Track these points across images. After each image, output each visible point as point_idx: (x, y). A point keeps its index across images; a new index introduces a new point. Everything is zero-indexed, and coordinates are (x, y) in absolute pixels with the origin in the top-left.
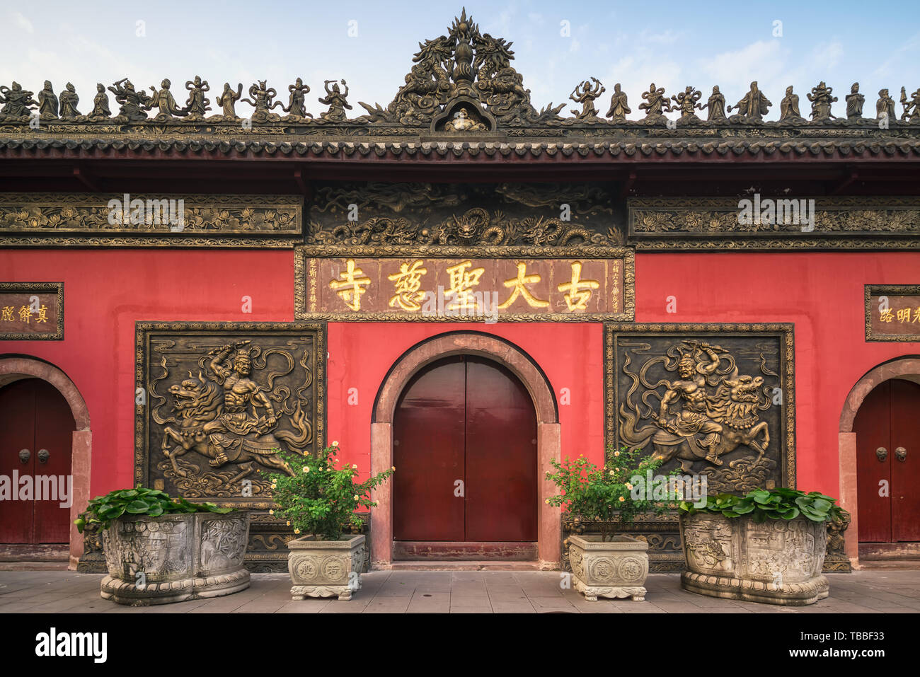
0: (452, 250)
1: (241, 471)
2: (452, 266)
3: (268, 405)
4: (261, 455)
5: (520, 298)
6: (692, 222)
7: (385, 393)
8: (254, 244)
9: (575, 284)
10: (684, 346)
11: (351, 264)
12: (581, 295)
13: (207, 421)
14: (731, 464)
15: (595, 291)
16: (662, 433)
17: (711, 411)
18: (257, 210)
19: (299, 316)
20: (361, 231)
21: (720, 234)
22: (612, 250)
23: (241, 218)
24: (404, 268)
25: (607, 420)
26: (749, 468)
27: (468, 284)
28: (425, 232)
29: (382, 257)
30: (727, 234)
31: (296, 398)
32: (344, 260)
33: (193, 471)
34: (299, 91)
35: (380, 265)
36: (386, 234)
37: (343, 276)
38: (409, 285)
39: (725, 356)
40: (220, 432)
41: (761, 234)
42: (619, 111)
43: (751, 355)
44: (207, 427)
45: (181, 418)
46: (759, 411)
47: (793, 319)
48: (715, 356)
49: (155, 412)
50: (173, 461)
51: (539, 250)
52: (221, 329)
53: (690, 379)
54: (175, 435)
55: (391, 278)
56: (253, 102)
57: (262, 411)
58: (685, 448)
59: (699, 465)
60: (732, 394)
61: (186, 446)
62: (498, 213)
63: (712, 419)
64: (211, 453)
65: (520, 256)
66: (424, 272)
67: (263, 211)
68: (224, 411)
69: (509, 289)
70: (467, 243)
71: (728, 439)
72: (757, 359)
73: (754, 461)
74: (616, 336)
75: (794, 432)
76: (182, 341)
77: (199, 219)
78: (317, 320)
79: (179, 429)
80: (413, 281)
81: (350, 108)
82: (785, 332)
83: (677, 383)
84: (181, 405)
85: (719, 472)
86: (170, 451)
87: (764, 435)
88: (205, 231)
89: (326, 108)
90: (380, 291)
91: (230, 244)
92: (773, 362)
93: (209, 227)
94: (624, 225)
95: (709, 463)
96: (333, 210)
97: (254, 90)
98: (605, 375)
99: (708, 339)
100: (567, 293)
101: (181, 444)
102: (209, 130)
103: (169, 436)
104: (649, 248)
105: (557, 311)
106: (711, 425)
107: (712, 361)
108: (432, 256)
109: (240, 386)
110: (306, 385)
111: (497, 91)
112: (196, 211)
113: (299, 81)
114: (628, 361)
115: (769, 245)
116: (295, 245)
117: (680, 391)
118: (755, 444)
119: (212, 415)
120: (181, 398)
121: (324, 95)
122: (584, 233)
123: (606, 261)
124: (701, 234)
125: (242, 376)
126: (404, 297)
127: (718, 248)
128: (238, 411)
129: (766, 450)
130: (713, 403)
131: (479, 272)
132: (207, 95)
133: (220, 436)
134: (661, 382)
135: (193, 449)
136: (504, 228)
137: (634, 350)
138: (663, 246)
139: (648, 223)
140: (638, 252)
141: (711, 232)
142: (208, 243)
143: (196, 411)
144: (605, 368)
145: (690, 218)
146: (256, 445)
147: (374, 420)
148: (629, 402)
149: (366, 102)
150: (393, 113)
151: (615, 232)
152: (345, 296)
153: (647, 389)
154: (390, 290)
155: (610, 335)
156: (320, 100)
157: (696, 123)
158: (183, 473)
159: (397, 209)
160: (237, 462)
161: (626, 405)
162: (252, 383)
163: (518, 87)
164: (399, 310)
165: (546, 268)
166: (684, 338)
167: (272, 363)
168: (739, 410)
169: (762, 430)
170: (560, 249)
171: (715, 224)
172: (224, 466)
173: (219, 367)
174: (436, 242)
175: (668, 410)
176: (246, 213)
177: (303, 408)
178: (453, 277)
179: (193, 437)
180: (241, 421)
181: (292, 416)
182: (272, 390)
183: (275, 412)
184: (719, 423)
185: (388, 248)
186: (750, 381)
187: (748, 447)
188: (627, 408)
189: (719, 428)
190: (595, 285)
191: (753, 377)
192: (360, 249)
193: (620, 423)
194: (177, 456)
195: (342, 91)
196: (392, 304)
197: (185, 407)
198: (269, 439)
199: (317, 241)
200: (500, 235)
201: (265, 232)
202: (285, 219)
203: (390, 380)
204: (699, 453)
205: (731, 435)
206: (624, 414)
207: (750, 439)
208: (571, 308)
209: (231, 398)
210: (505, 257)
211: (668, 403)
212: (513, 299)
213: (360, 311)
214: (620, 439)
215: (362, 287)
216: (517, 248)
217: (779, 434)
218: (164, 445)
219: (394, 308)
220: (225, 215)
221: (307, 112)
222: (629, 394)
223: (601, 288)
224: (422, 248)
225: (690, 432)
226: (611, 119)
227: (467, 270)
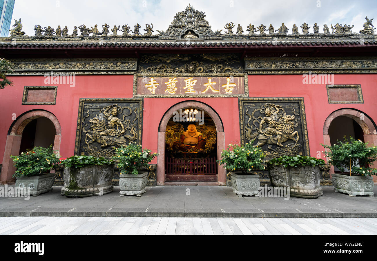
0: (186, 74)
1: (111, 149)
2: (186, 79)
3: (122, 126)
4: (119, 143)
5: (209, 89)
6: (266, 65)
7: (163, 121)
8: (121, 73)
9: (228, 85)
10: (267, 105)
11: (152, 79)
12: (230, 88)
13: (101, 132)
14: (286, 146)
15: (235, 87)
16: (261, 135)
17: (278, 127)
18: (122, 63)
19: (134, 96)
20: (156, 69)
21: (275, 69)
22: (240, 74)
23: (117, 65)
24: (170, 80)
25: (241, 131)
26: (292, 147)
27: (192, 85)
28: (177, 69)
29: (163, 77)
30: (278, 69)
31: (132, 123)
32: (150, 78)
33: (95, 149)
34: (138, 27)
35: (162, 79)
36: (164, 69)
37: (150, 83)
38: (172, 85)
39: (281, 108)
40: (105, 135)
41: (289, 69)
42: (240, 32)
43: (290, 108)
44: (101, 133)
45: (92, 130)
46: (294, 127)
47: (303, 96)
48: (277, 109)
49: (83, 129)
50: (88, 145)
51: (215, 74)
52: (108, 101)
53: (269, 116)
54: (90, 136)
55: (166, 83)
56: (123, 30)
57: (120, 128)
58: (269, 140)
59: (274, 146)
60: (284, 121)
61: (93, 140)
62: (202, 63)
63: (278, 130)
64: (102, 143)
65: (209, 76)
66: (177, 81)
67: (124, 63)
68: (107, 128)
69: (205, 87)
70: (191, 72)
71: (284, 137)
72: (292, 110)
73: (294, 145)
74: (243, 102)
75: (307, 135)
76: (94, 105)
77: (103, 66)
78: (140, 97)
79: (91, 134)
80: (173, 84)
81: (153, 32)
82: (300, 100)
83: (265, 118)
84: (93, 126)
85: (282, 149)
86: (88, 142)
87: (297, 136)
88: (105, 70)
89: (146, 32)
90: (162, 88)
91: (113, 73)
92: (297, 110)
93: (106, 68)
94: (243, 66)
95: (278, 146)
96: (147, 62)
97: (123, 27)
98: (240, 115)
99: (275, 103)
100: (225, 88)
101: (91, 139)
102: (108, 39)
103: (88, 137)
104: (252, 73)
105: (222, 94)
106: (278, 132)
107: (276, 110)
108: (179, 76)
109: (113, 119)
110: (136, 119)
111: (200, 26)
112: (103, 63)
113: (138, 24)
114: (247, 110)
115: (292, 72)
116: (134, 73)
117: (266, 120)
118: (294, 139)
119: (103, 129)
120: (93, 124)
121: (145, 28)
122: (230, 69)
123: (238, 78)
124: (269, 69)
125: (114, 116)
126: (170, 89)
127: (275, 73)
128: (112, 128)
129: (298, 141)
130: (278, 124)
131: (195, 81)
132: (108, 29)
133: (105, 137)
134: (259, 117)
135: (95, 141)
136: (203, 67)
137: (249, 107)
138: (257, 73)
139: (251, 66)
140: (249, 75)
141: (273, 68)
142: (106, 73)
143: (97, 128)
144: (239, 113)
145: (265, 64)
146: (117, 140)
147: (159, 131)
148: (248, 124)
149: (159, 30)
150: (167, 33)
151: (240, 68)
152: (150, 89)
153: (254, 120)
154: (166, 87)
155: (240, 102)
156: (144, 30)
157: (265, 35)
158: (91, 150)
159: (168, 62)
160: (110, 146)
161: (247, 125)
162: (117, 118)
163: (207, 25)
164: (168, 94)
165: (218, 80)
166: (266, 102)
167: (125, 112)
168: (287, 127)
169: (296, 134)
170: (222, 74)
171: (274, 66)
172: (106, 147)
173: (106, 113)
174: (181, 72)
175: (262, 127)
176: (119, 64)
177: (134, 127)
178: (186, 83)
179: (96, 137)
180: (113, 131)
181: (130, 130)
182: (124, 121)
183: (125, 128)
184: (280, 131)
185: (165, 74)
186: (290, 117)
187: (292, 140)
188: (248, 126)
189: (281, 133)
190: (235, 85)
191: (291, 115)
192: (156, 74)
193: (245, 132)
194: (90, 144)
195: (151, 27)
196: (166, 92)
197: (94, 127)
198: (122, 137)
199: (141, 72)
200: (202, 69)
201: (124, 69)
202: (131, 65)
203: (165, 117)
204: (274, 142)
205: (285, 136)
206: (247, 128)
207: (292, 137)
208: (227, 93)
209: (110, 123)
210: (204, 76)
211: (262, 125)
212: (207, 90)
213: (155, 94)
214: (246, 137)
215: (156, 86)
216: (208, 74)
217: (302, 135)
218: (86, 140)
219: (167, 93)
220: (112, 64)
221: (140, 33)
222: (248, 121)
223: (237, 86)
224: (176, 74)
225: (270, 135)
226: (238, 34)
227: (191, 81)
